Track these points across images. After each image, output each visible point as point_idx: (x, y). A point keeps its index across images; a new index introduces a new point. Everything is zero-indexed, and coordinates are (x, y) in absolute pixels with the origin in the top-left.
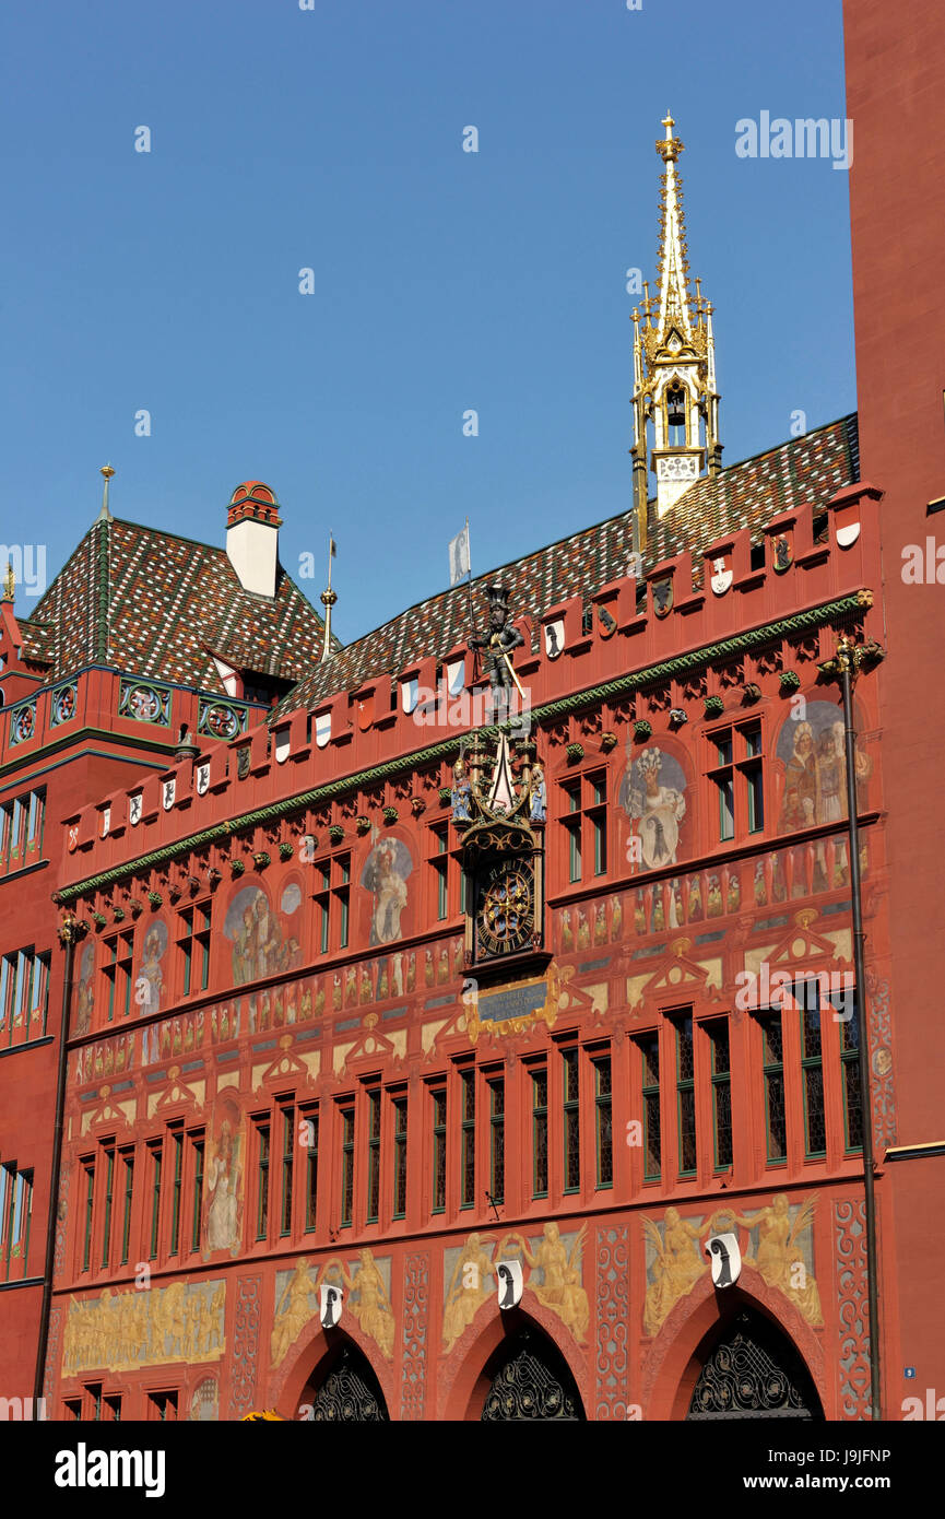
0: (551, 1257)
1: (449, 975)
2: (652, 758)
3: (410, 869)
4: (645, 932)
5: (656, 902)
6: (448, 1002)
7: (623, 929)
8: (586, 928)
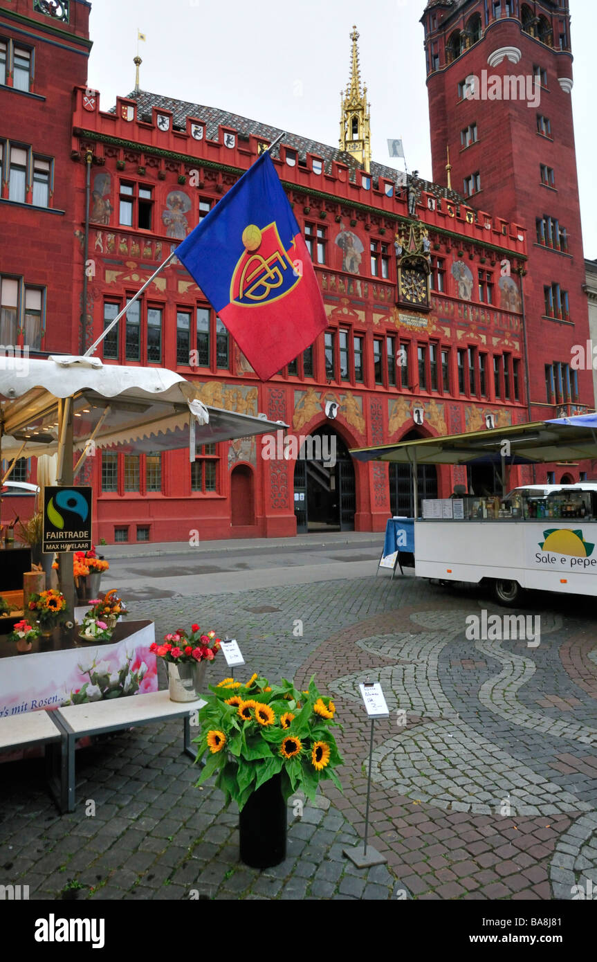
0: (433, 410)
1: (385, 299)
3: (362, 249)
4: (462, 318)
5: (465, 310)
6: (385, 309)
7: (455, 314)
8: (441, 307)
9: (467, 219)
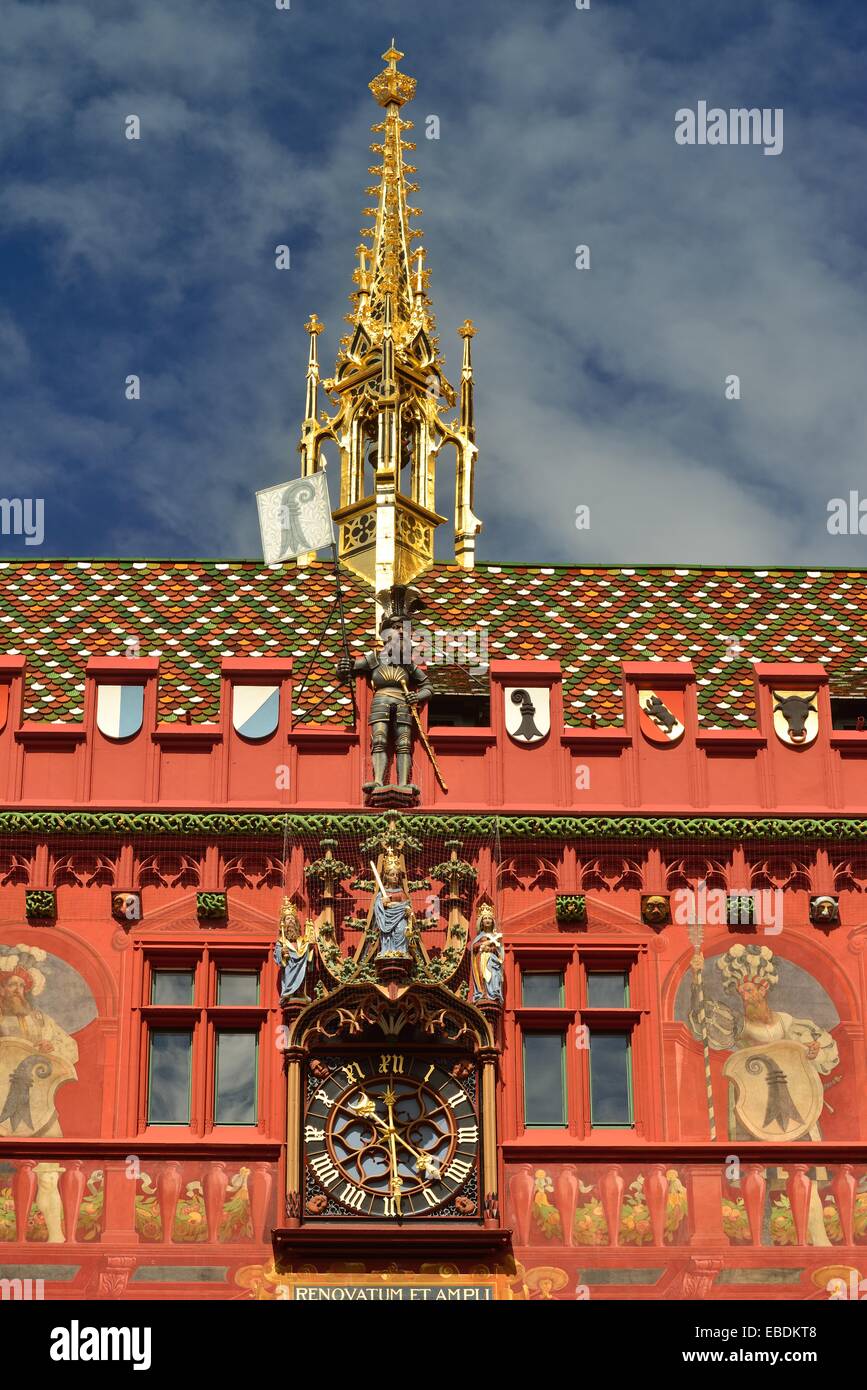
1: (209, 1229)
2: (754, 960)
3: (88, 1014)
4: (749, 1242)
5: (774, 1196)
6: (203, 1276)
7: (693, 1228)
8: (598, 1211)
9: (781, 726)
